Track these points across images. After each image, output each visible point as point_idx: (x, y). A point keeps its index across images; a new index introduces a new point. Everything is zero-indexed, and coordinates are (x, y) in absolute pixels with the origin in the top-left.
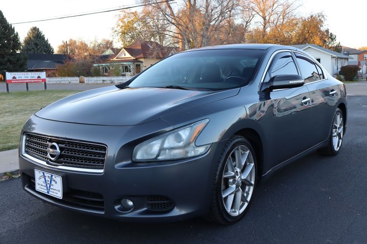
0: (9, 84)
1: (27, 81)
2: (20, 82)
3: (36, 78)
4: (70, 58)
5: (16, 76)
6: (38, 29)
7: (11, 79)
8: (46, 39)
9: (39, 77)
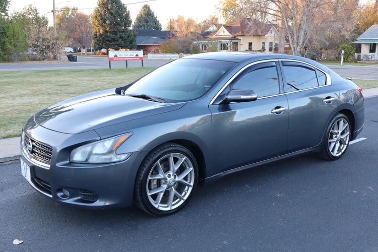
0: (111, 62)
1: (126, 59)
2: (120, 60)
3: (135, 56)
4: (173, 35)
5: (117, 54)
6: (149, 7)
7: (113, 57)
8: (155, 16)
9: (137, 55)
